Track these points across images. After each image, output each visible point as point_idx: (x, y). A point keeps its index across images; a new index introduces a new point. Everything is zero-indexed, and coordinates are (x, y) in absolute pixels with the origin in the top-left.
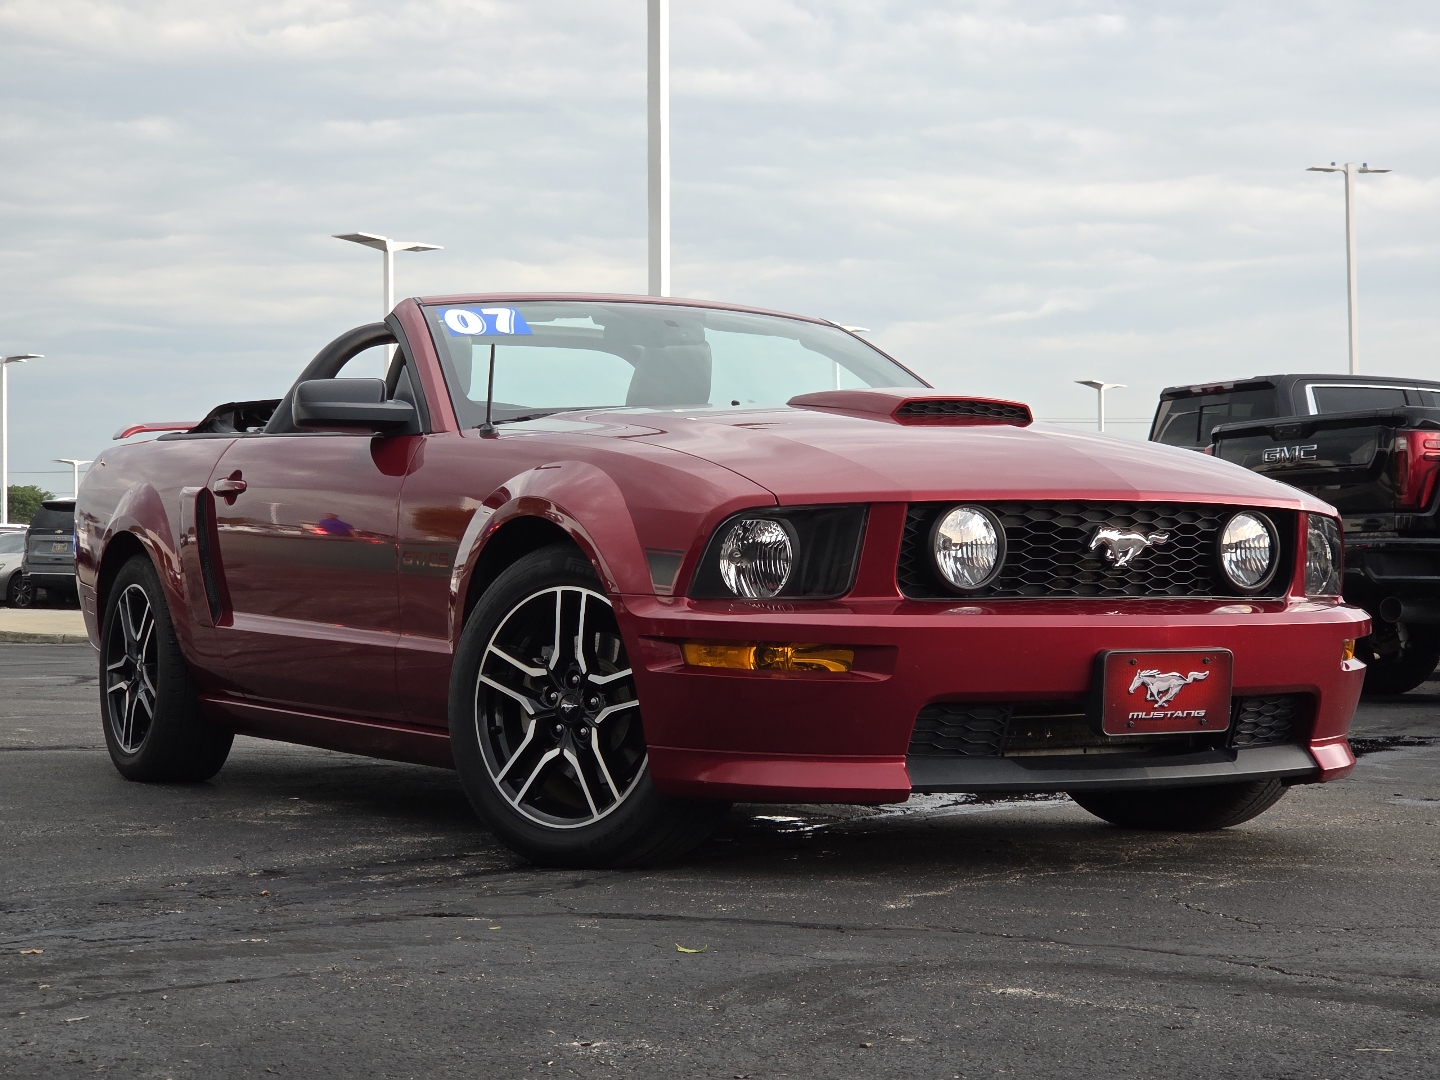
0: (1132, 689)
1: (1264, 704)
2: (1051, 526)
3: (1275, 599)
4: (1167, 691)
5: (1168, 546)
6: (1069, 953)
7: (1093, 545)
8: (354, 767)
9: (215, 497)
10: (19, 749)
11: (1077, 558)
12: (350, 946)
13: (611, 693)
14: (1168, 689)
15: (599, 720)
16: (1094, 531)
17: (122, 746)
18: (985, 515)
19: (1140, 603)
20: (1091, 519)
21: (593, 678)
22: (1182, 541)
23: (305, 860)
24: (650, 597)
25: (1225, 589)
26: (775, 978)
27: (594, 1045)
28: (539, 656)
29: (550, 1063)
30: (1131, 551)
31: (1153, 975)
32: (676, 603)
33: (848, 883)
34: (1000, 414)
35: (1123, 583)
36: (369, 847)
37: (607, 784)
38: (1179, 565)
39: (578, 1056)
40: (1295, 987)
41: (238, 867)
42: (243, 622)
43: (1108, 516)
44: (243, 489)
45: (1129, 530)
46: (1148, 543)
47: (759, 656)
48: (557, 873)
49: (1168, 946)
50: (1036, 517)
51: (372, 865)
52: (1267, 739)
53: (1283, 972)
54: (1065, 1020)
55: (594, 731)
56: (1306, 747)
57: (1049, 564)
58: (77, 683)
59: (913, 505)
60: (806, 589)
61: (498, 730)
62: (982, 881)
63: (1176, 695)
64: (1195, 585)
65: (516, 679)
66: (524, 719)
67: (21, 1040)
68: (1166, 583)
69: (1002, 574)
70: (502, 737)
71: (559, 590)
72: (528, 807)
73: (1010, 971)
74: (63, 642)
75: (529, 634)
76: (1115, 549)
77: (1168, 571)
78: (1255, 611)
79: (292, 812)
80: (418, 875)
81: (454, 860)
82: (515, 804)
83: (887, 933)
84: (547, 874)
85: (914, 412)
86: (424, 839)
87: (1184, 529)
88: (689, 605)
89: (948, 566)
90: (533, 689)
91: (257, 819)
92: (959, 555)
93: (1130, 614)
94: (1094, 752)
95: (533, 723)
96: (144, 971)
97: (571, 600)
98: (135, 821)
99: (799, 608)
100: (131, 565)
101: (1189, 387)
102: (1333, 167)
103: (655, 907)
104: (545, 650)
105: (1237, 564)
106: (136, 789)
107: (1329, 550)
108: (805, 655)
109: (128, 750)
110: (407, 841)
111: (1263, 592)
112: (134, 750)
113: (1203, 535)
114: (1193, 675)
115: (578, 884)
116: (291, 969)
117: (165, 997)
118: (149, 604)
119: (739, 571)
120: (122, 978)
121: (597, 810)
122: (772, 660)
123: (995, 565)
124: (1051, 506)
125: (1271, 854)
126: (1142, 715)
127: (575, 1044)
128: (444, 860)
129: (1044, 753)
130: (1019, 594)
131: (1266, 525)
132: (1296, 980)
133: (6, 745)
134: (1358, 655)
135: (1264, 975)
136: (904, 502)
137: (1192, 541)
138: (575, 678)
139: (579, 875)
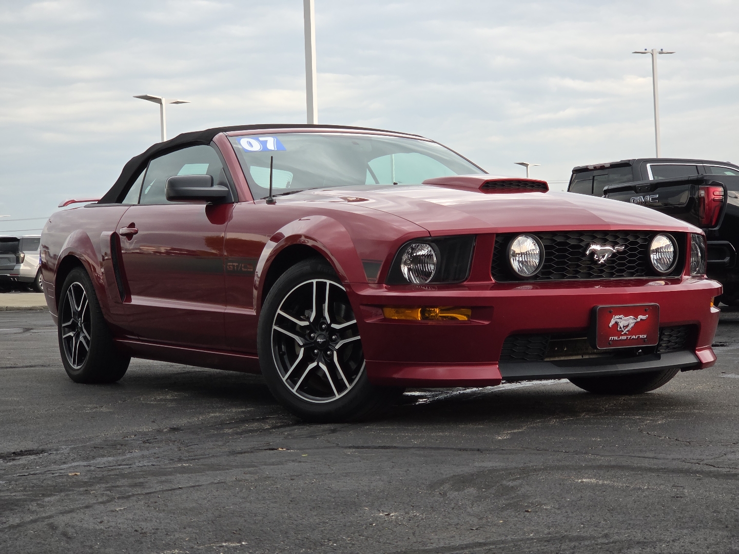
0: (610, 325)
1: (673, 330)
2: (567, 244)
3: (676, 277)
4: (628, 326)
5: (624, 252)
6: (603, 460)
7: (588, 253)
8: (188, 372)
9: (120, 236)
10: (11, 367)
11: (579, 259)
12: (237, 467)
13: (343, 333)
14: (628, 325)
15: (337, 347)
16: (588, 245)
17: (72, 365)
18: (534, 239)
19: (610, 281)
20: (586, 239)
21: (333, 326)
22: (631, 250)
23: (188, 422)
24: (365, 285)
25: (653, 273)
26: (463, 477)
27: (391, 515)
28: (304, 315)
29: (374, 525)
30: (607, 255)
31: (651, 470)
32: (380, 288)
33: (470, 426)
34: (533, 186)
35: (602, 271)
36: (217, 414)
37: (342, 379)
38: (630, 262)
39: (386, 520)
40: (725, 474)
41: (155, 427)
42: (136, 300)
43: (595, 238)
44: (136, 232)
45: (605, 245)
46: (615, 251)
47: (422, 313)
48: (319, 426)
49: (651, 455)
50: (559, 239)
51: (222, 424)
52: (674, 348)
53: (714, 466)
54: (620, 494)
55: (335, 353)
56: (693, 351)
57: (565, 263)
58: (24, 332)
59: (498, 235)
60: (443, 279)
61: (284, 353)
62: (538, 423)
63: (632, 327)
64: (637, 271)
65: (292, 327)
66: (297, 348)
67: (99, 521)
68: (623, 271)
69: (542, 268)
70: (286, 357)
71: (314, 281)
72: (301, 392)
73: (579, 470)
74: (7, 310)
75: (299, 305)
76: (599, 254)
77: (624, 265)
78: (666, 284)
79: (168, 397)
80: (249, 429)
81: (263, 420)
82: (294, 391)
83: (504, 452)
84: (314, 426)
85: (490, 186)
86: (243, 410)
87: (632, 243)
88: (386, 288)
89: (515, 265)
90: (301, 332)
91: (152, 401)
92: (521, 260)
93: (606, 287)
94: (587, 357)
95: (302, 349)
96: (140, 483)
97: (321, 286)
98: (90, 404)
99: (441, 288)
100: (74, 272)
101: (587, 166)
102: (646, 51)
103: (379, 442)
104: (307, 312)
105: (656, 260)
106: (81, 387)
107: (699, 251)
108: (445, 312)
109: (75, 367)
110: (234, 411)
111: (670, 274)
112: (79, 367)
113: (641, 246)
114: (641, 317)
115: (334, 431)
116: (215, 480)
117: (159, 496)
118: (85, 292)
119: (409, 270)
120: (130, 486)
121: (338, 393)
122: (429, 315)
123: (539, 264)
124: (566, 234)
125: (676, 406)
126: (616, 338)
127: (381, 514)
128: (258, 420)
129: (562, 358)
130: (551, 278)
131: (671, 239)
132: (724, 471)
133: (4, 366)
134: (716, 305)
135: (706, 468)
136: (493, 234)
137: (635, 249)
138: (323, 326)
139: (332, 426)
